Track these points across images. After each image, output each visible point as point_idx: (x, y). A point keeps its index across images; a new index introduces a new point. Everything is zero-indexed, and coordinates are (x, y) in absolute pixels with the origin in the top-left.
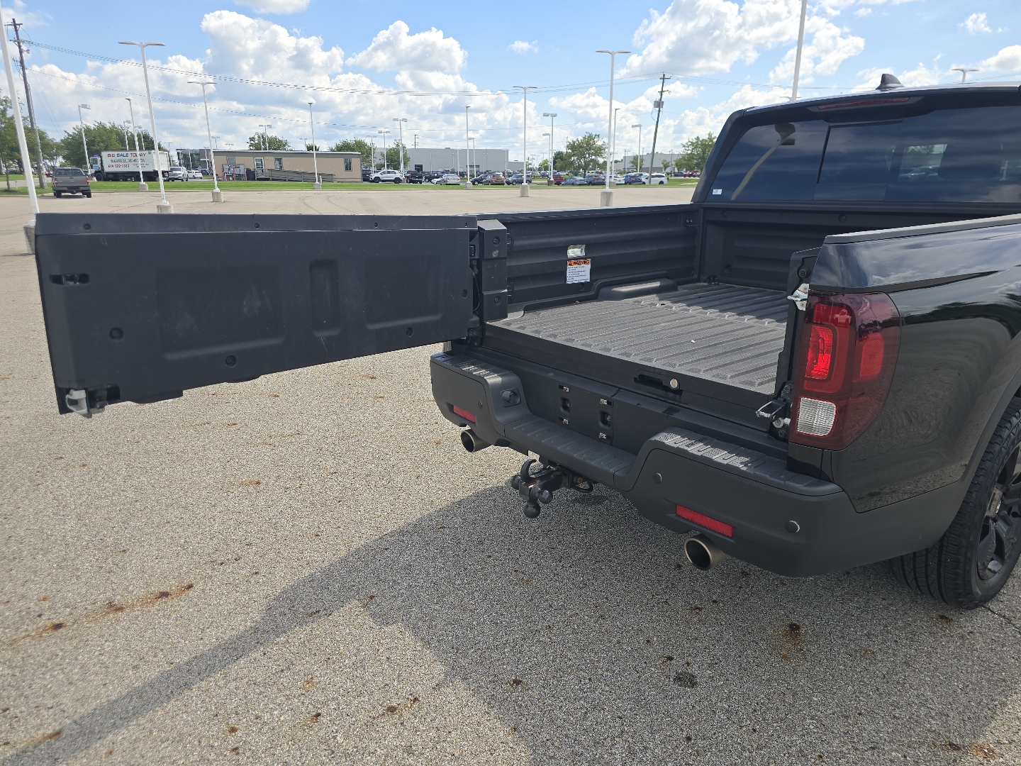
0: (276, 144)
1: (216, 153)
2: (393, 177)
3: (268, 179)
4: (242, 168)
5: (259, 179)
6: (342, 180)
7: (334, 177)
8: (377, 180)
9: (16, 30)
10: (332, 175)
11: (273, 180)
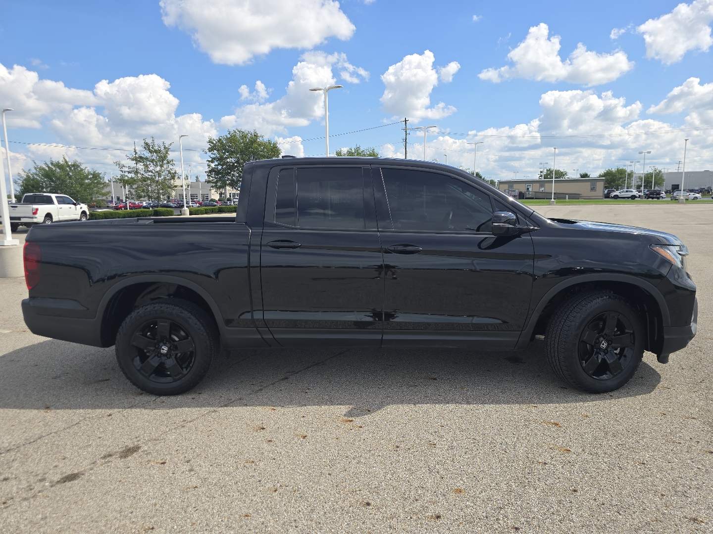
0: (559, 174)
1: (500, 183)
2: (630, 194)
3: (533, 198)
4: (517, 191)
5: (526, 198)
6: (587, 198)
7: (581, 196)
8: (616, 197)
9: (406, 124)
10: (579, 194)
11: (536, 198)
